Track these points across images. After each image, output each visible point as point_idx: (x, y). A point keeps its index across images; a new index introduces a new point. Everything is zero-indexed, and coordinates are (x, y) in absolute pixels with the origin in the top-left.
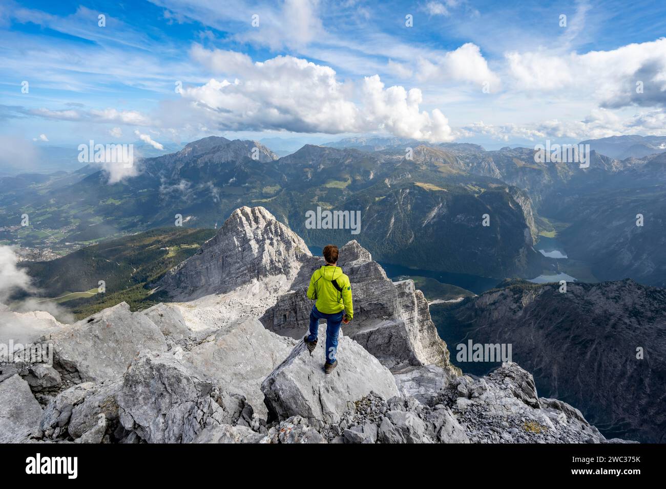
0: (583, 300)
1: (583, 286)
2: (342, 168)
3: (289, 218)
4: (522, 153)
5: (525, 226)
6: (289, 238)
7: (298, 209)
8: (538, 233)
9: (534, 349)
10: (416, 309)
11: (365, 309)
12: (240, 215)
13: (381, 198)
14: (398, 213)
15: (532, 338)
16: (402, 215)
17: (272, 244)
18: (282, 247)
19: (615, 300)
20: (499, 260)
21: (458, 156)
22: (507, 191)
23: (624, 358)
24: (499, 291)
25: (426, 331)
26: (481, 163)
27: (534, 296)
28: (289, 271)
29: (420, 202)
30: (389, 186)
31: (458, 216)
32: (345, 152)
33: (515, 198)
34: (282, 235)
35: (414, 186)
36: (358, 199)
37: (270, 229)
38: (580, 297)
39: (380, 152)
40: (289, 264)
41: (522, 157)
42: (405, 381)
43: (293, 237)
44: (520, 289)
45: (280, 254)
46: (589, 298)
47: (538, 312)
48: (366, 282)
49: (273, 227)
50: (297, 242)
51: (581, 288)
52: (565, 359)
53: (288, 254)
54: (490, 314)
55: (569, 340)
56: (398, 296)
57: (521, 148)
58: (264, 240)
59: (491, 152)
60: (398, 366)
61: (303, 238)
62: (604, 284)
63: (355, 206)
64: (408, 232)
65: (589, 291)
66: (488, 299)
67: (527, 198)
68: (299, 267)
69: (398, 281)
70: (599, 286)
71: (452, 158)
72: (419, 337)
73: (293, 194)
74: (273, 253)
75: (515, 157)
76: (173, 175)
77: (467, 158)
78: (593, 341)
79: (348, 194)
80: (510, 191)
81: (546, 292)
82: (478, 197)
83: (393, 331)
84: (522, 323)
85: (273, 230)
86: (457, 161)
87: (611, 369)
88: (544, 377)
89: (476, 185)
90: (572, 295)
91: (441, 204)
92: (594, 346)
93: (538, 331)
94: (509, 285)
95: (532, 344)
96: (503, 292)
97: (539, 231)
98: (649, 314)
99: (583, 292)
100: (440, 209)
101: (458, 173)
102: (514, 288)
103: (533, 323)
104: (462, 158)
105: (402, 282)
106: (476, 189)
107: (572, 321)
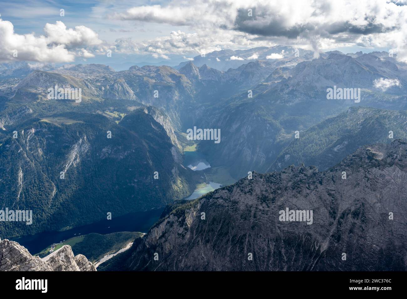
0: (230, 201)
1: (227, 189)
4: (150, 71)
5: (171, 145)
8: (183, 150)
9: (207, 265)
14: (26, 163)
15: (203, 255)
16: (33, 165)
19: (250, 193)
20: (157, 187)
21: (87, 80)
22: (146, 112)
23: (267, 240)
24: (164, 220)
26: (113, 85)
27: (195, 213)
29: (53, 142)
31: (104, 150)
33: (155, 119)
35: (40, 123)
38: (227, 200)
41: (152, 75)
44: (182, 211)
46: (233, 199)
47: (202, 227)
51: (226, 191)
52: (231, 262)
55: (230, 243)
57: (148, 66)
59: (121, 72)
62: (240, 182)
64: (46, 184)
65: (232, 192)
66: (157, 233)
67: (165, 117)
69: (49, 253)
70: (238, 185)
71: (80, 82)
75: (145, 76)
77: (97, 81)
78: (245, 235)
80: (149, 112)
81: (202, 205)
82: (119, 123)
84: (191, 245)
86: (87, 86)
87: (261, 253)
89: (114, 110)
90: (222, 200)
91: (81, 140)
92: (247, 240)
93: (206, 246)
94: (171, 210)
95: (204, 262)
96: (168, 220)
97: (183, 147)
98: (271, 196)
99: (229, 195)
100: (81, 147)
101: (91, 100)
102: (177, 212)
103: (200, 241)
104: (92, 82)
105: (54, 254)
106: (115, 115)
107: (228, 224)
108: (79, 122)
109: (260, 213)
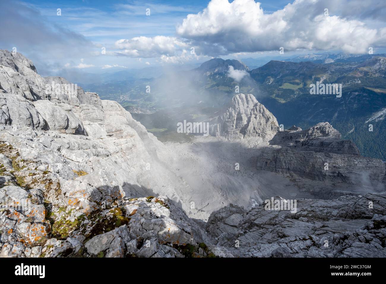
6: (267, 116)
11: (344, 175)
12: (238, 98)
17: (256, 118)
18: (263, 121)
28: (265, 136)
34: (263, 113)
40: (266, 131)
43: (270, 116)
45: (261, 125)
50: (272, 119)
53: (266, 125)
58: (251, 114)
74: (256, 124)
85: (258, 109)
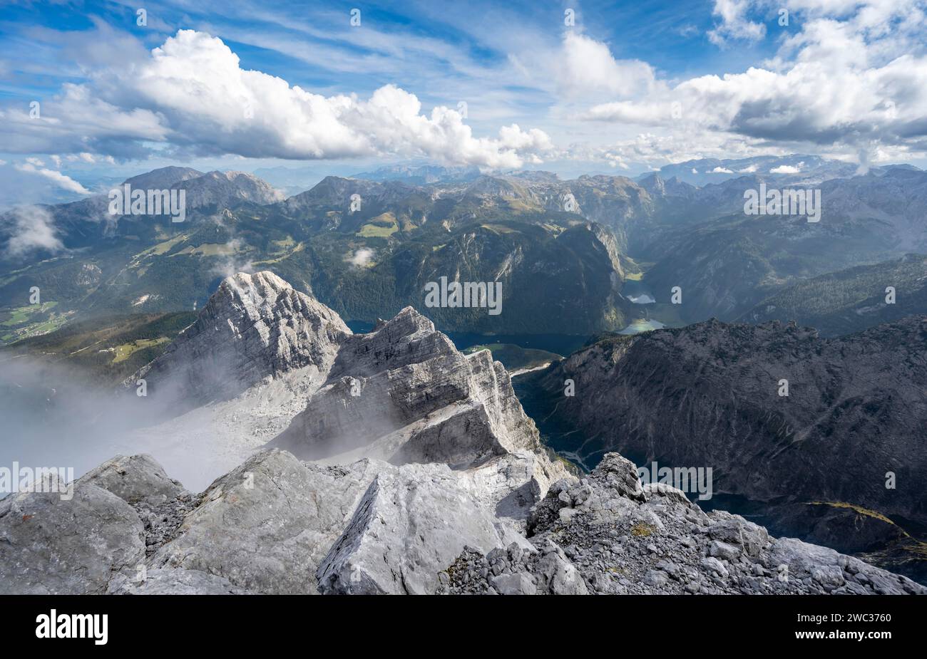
0: (673, 347)
1: (672, 331)
2: (383, 209)
3: (313, 284)
4: (602, 181)
5: (611, 270)
6: (315, 313)
7: (324, 270)
8: (625, 277)
9: (628, 409)
10: (496, 385)
11: (433, 396)
12: (235, 286)
13: (440, 247)
14: (464, 265)
15: (625, 398)
16: (469, 268)
17: (290, 324)
18: (307, 327)
19: (702, 343)
20: (586, 312)
21: (531, 188)
22: (589, 229)
23: (713, 404)
24: (588, 349)
25: (510, 410)
26: (558, 195)
27: (624, 350)
28: (321, 359)
29: (490, 249)
30: (450, 231)
31: (536, 264)
32: (384, 186)
33: (598, 237)
34: (304, 309)
35: (480, 228)
36: (409, 251)
37: (285, 302)
38: (669, 344)
39: (433, 184)
40: (320, 349)
41: (603, 187)
42: (490, 476)
43: (322, 311)
44: (610, 344)
45: (305, 337)
46: (678, 344)
47: (630, 367)
48: (431, 360)
49: (289, 299)
50: (329, 318)
51: (670, 334)
52: (659, 415)
53: (317, 335)
54: (580, 377)
55: (662, 394)
56: (473, 372)
57: (601, 176)
58: (277, 319)
59: (569, 181)
60: (480, 459)
61: (337, 311)
62: (691, 327)
63: (407, 260)
65: (678, 336)
66: (577, 361)
67: (610, 237)
68: (335, 352)
69: (471, 353)
70: (687, 330)
71: (525, 190)
72: (502, 419)
73: (314, 249)
74: (294, 337)
75: (596, 187)
76: (105, 231)
77: (542, 190)
78: (684, 390)
79: (395, 245)
80: (592, 229)
81: (636, 343)
82: (557, 238)
83: (470, 417)
84: (614, 383)
85: (290, 303)
86: (531, 194)
87: (702, 417)
88: (640, 439)
89: (555, 223)
90: (662, 343)
91: (516, 250)
92: (685, 396)
93: (631, 389)
94: (598, 340)
95: (625, 405)
96: (592, 350)
97: (626, 274)
98: (733, 353)
99: (673, 339)
100: (515, 257)
101: (532, 210)
102: (604, 343)
103: (625, 381)
104: (535, 190)
105: (476, 354)
106: (555, 228)
107: (664, 372)
108: (516, 231)
109: (711, 370)
